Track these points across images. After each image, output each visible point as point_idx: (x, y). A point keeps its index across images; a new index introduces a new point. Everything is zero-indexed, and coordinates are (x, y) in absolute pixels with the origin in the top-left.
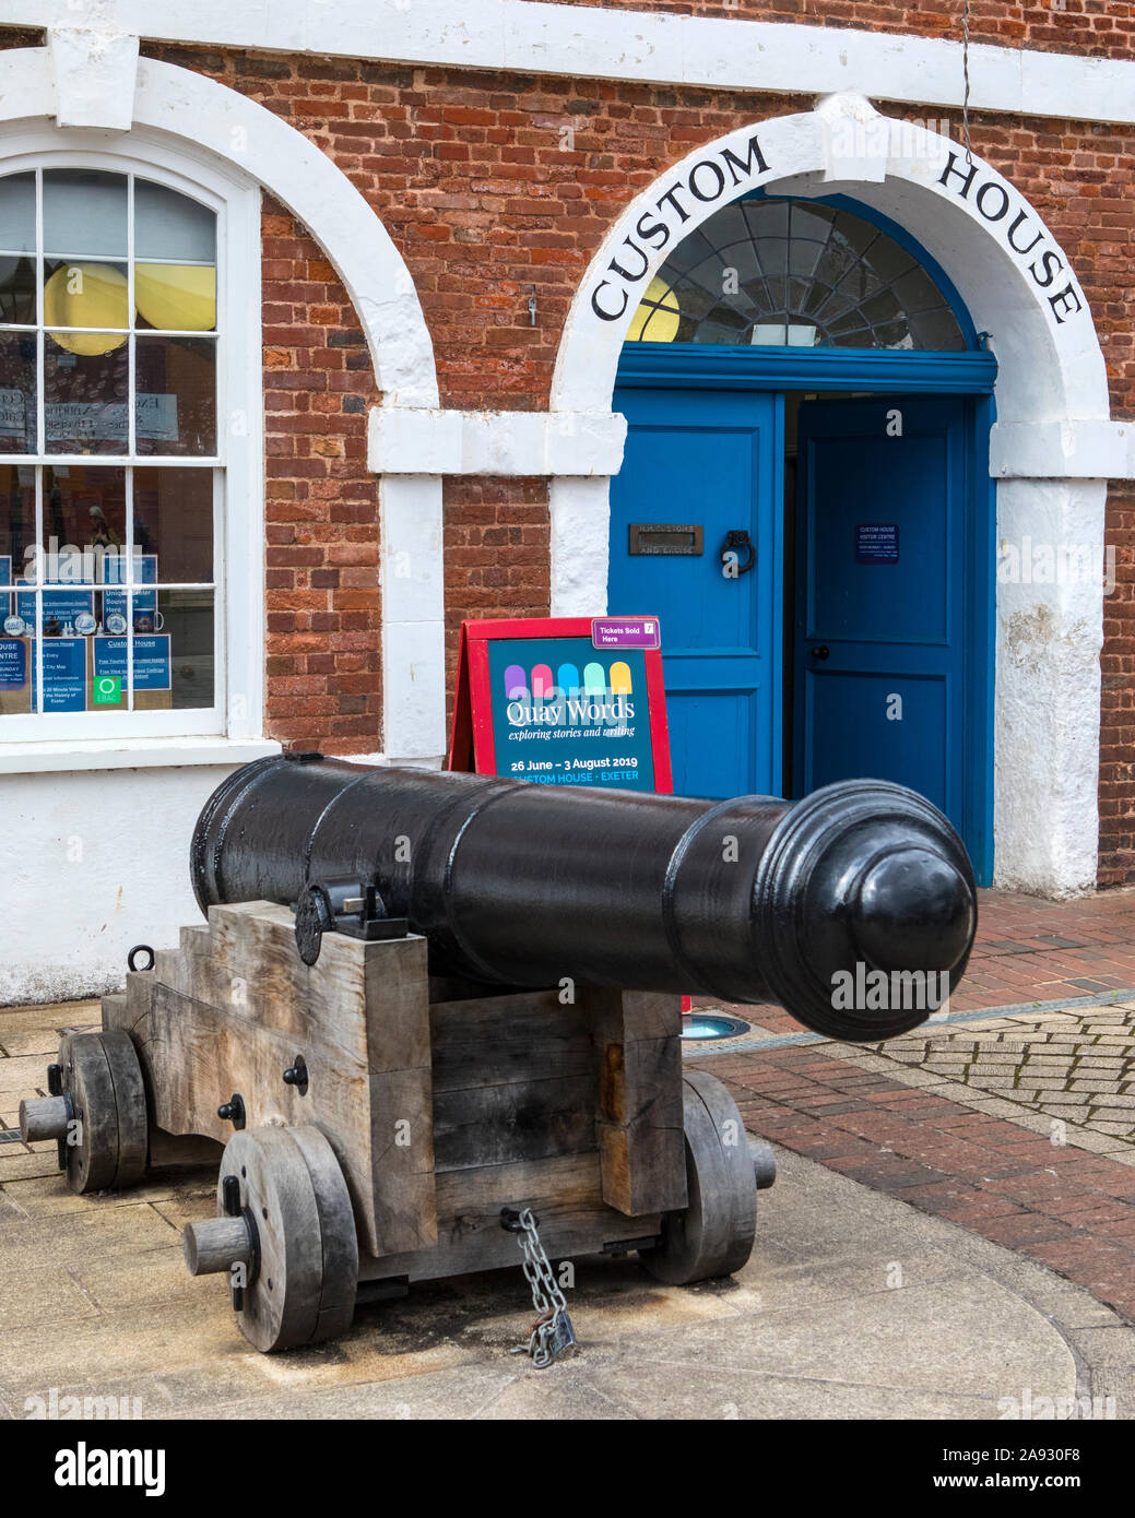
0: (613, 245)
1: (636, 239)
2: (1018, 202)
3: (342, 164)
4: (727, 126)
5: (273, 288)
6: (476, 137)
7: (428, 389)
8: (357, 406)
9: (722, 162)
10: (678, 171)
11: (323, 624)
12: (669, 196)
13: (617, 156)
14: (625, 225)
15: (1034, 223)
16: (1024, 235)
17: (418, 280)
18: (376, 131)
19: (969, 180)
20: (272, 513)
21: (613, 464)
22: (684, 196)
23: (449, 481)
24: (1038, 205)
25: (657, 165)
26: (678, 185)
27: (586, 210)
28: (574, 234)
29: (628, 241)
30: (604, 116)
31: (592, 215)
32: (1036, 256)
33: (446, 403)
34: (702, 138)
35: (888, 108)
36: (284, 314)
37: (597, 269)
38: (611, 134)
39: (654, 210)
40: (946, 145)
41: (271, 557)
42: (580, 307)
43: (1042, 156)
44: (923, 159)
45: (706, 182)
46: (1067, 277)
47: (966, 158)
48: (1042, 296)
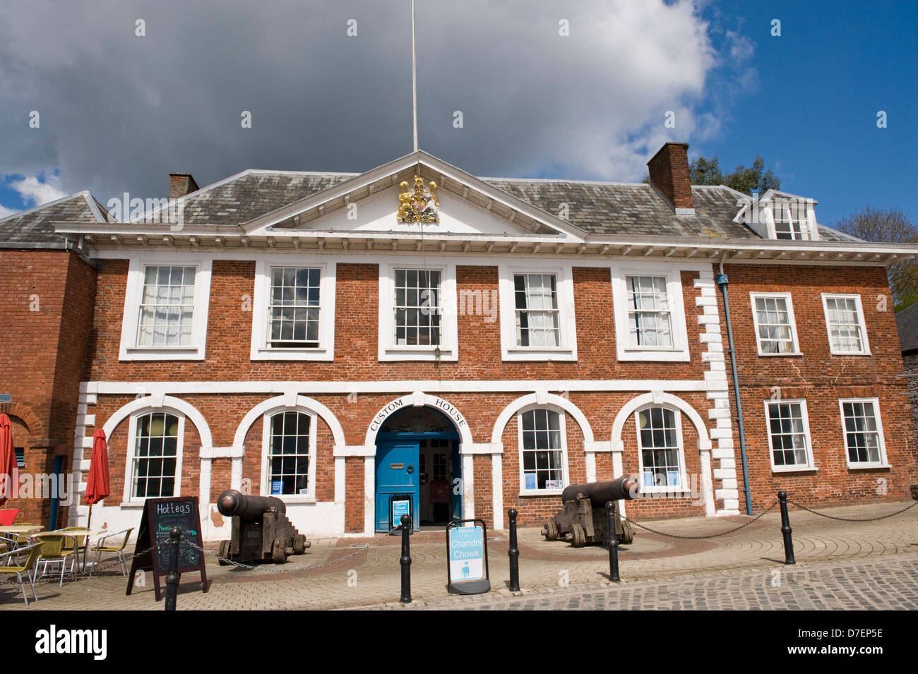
0: (375, 419)
1: (379, 417)
2: (452, 406)
3: (330, 409)
4: (396, 398)
5: (318, 428)
7: (343, 442)
8: (331, 446)
9: (395, 404)
10: (387, 406)
11: (325, 481)
12: (385, 410)
13: (376, 404)
14: (377, 415)
15: (455, 409)
16: (453, 412)
17: (342, 426)
18: (336, 403)
19: (441, 403)
20: (317, 463)
21: (374, 453)
22: (387, 410)
23: (347, 457)
24: (455, 406)
25: (384, 405)
26: (387, 408)
27: (371, 413)
28: (369, 417)
29: (377, 418)
30: (375, 398)
32: (456, 416)
33: (347, 445)
34: (391, 400)
35: (426, 393)
36: (320, 432)
37: (373, 423)
38: (376, 401)
39: (383, 412)
40: (436, 398)
41: (317, 470)
42: (370, 428)
43: (458, 399)
44: (432, 401)
45: (392, 407)
46: (462, 418)
47: (441, 400)
48: (457, 422)
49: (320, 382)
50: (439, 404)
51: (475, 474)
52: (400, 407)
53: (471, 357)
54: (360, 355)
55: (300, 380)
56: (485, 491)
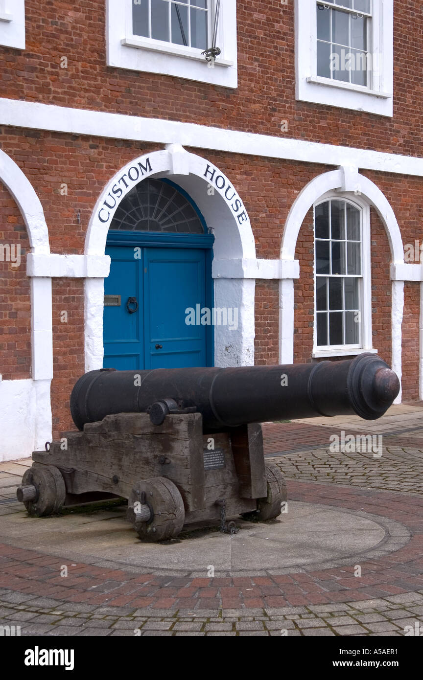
0: (105, 196)
1: (112, 194)
2: (228, 182)
3: (20, 167)
4: (138, 153)
6: (60, 156)
7: (47, 246)
8: (23, 252)
9: (138, 167)
10: (124, 170)
11: (12, 332)
12: (122, 179)
13: (105, 164)
14: (108, 188)
15: (233, 190)
16: (230, 194)
17: (43, 207)
19: (213, 174)
21: (106, 273)
22: (127, 179)
23: (54, 279)
24: (234, 184)
25: (117, 168)
26: (125, 175)
27: (95, 183)
28: (91, 192)
29: (109, 194)
30: (101, 150)
31: (97, 185)
32: (233, 201)
33: (52, 251)
34: (131, 158)
35: (188, 148)
37: (100, 204)
38: (103, 156)
39: (117, 184)
40: (206, 162)
42: (94, 218)
44: (198, 166)
45: (134, 174)
46: (242, 209)
47: (213, 167)
48: (235, 214)
50: (209, 175)
51: (256, 317)
52: (148, 174)
53: (253, 85)
54: (72, 46)
56: (269, 350)
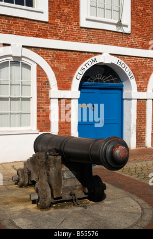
0: (78, 71)
1: (81, 70)
2: (126, 66)
3: (46, 61)
4: (92, 56)
5: (38, 76)
6: (62, 57)
7: (56, 88)
8: (48, 90)
9: (91, 61)
10: (86, 62)
11: (44, 116)
12: (85, 65)
13: (79, 60)
14: (80, 68)
15: (128, 68)
16: (127, 70)
17: (55, 75)
18: (50, 57)
19: (121, 63)
20: (38, 103)
22: (87, 65)
23: (59, 99)
24: (129, 66)
28: (74, 69)
30: (77, 55)
31: (76, 67)
32: (128, 72)
34: (89, 58)
35: (111, 54)
36: (39, 79)
37: (77, 73)
38: (78, 57)
39: (83, 66)
40: (118, 59)
41: (38, 108)
42: (74, 78)
43: (129, 61)
44: (114, 60)
45: (90, 63)
46: (132, 75)
47: (120, 60)
48: (129, 77)
49: (38, 38)
50: (119, 63)
51: (137, 112)
52: (95, 63)
53: (137, 32)
54: (67, 20)
55: (23, 34)
